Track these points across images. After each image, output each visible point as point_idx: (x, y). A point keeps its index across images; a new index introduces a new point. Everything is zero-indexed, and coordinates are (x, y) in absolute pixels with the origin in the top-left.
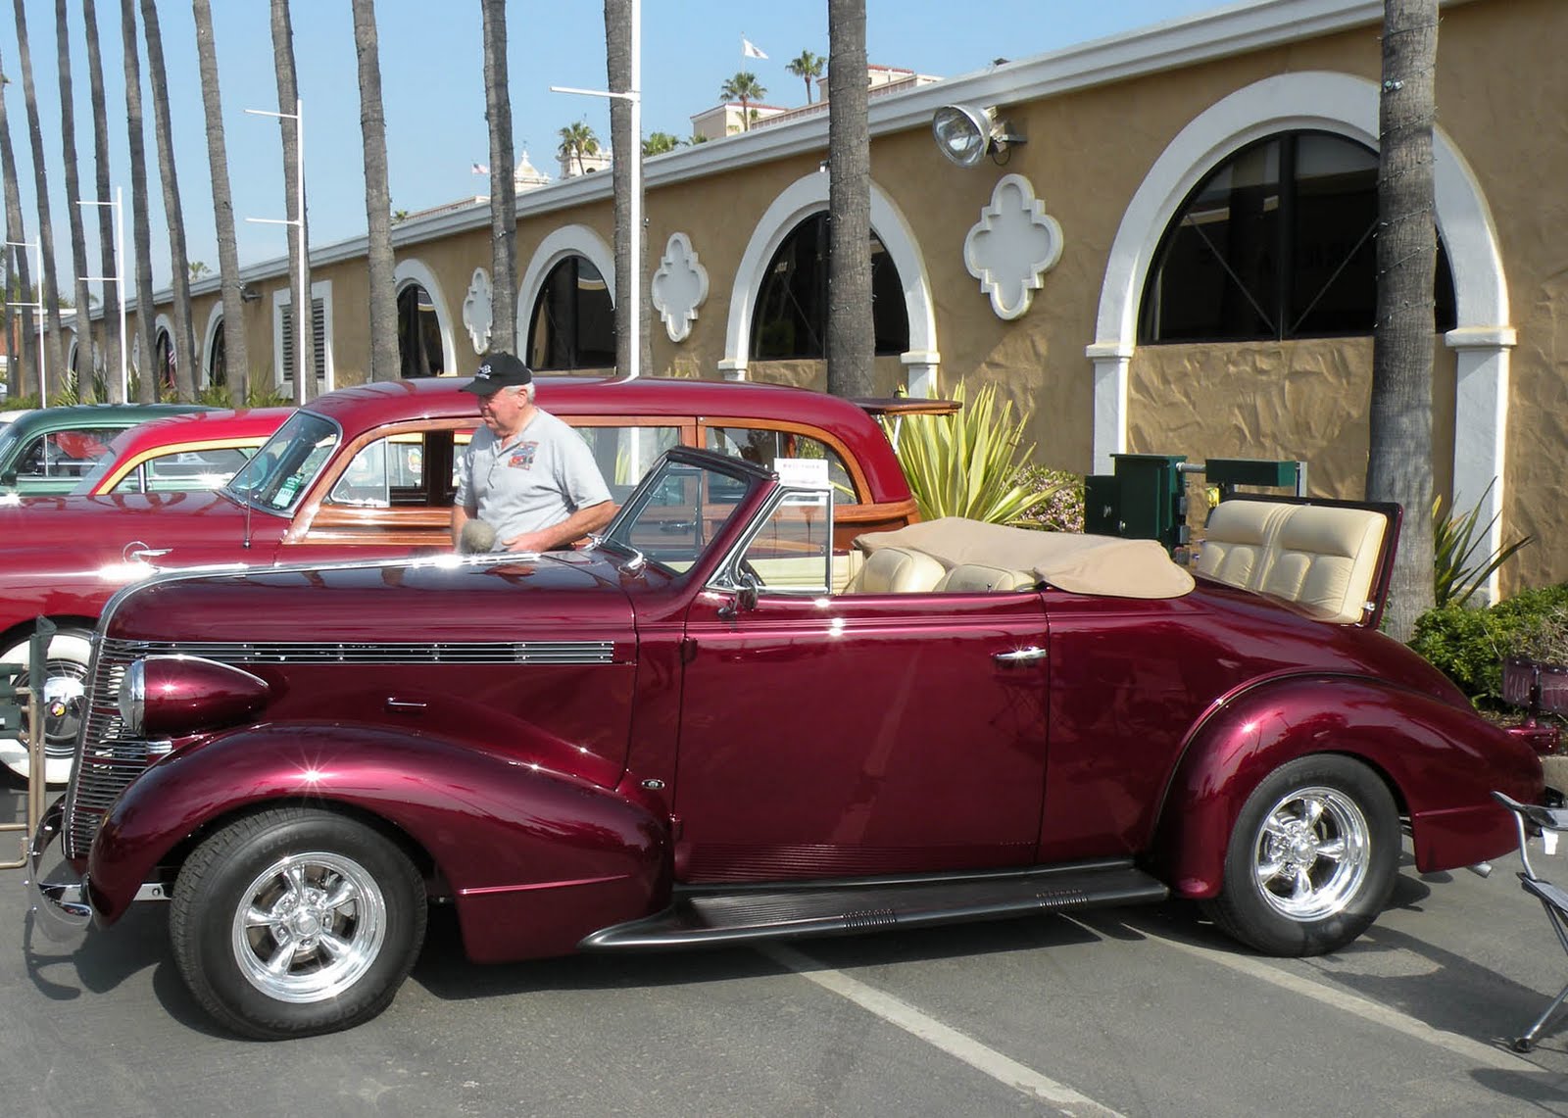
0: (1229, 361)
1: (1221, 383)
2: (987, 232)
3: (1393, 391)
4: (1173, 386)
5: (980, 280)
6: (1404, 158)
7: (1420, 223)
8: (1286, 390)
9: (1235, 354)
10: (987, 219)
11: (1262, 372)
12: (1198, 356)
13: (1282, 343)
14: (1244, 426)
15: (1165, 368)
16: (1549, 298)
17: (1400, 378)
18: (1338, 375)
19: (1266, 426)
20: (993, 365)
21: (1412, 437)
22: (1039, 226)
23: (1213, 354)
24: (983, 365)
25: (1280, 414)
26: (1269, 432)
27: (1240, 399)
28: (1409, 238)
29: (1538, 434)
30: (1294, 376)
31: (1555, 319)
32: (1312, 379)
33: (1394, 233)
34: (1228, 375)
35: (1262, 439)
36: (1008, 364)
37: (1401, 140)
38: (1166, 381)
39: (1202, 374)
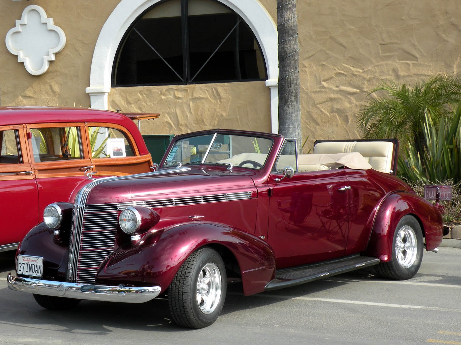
0: (161, 94)
1: (158, 103)
2: (19, 32)
3: (289, 104)
4: (133, 105)
5: (17, 56)
6: (289, 16)
7: (295, 41)
8: (191, 105)
9: (164, 90)
10: (19, 26)
11: (179, 98)
12: (145, 92)
13: (188, 86)
14: (170, 122)
15: (128, 97)
16: (306, 67)
17: (292, 99)
18: (215, 99)
19: (181, 121)
20: (26, 97)
21: (297, 122)
22: (51, 30)
23: (153, 90)
24: (20, 97)
25: (189, 116)
26: (183, 123)
27: (168, 110)
28: (292, 46)
29: (305, 119)
30: (194, 99)
31: (308, 75)
32: (203, 101)
33: (287, 44)
34: (161, 99)
35: (180, 127)
36: (35, 96)
37: (287, 9)
38: (129, 103)
39: (148, 99)
